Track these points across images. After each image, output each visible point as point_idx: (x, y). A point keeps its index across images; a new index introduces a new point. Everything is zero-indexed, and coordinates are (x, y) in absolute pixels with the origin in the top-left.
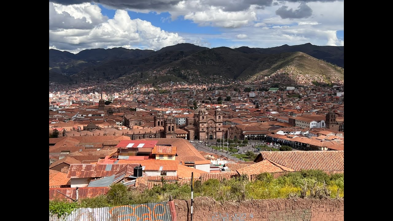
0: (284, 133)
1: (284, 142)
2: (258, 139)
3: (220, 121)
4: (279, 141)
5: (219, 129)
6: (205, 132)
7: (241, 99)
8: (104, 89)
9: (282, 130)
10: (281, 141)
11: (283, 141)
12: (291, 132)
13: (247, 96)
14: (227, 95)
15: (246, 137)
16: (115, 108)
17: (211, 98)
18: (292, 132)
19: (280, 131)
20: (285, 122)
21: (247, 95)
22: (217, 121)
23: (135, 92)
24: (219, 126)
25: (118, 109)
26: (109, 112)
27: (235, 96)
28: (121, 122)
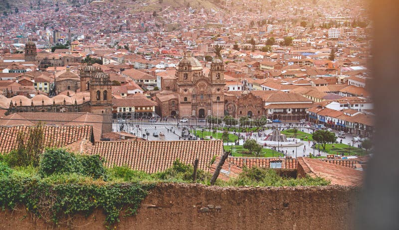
0: (341, 106)
1: (336, 124)
2: (294, 118)
3: (219, 83)
4: (328, 121)
5: (218, 98)
6: (190, 103)
7: (312, 43)
8: (64, 23)
9: (338, 102)
10: (331, 121)
11: (334, 123)
12: (354, 105)
13: (324, 37)
14: (287, 34)
15: (270, 115)
16: (56, 58)
17: (255, 39)
18: (357, 105)
19: (333, 103)
20: (359, 85)
21: (325, 35)
22: (214, 83)
23: (120, 29)
24: (217, 92)
25: (60, 59)
26: (44, 65)
27: (300, 37)
28: (46, 84)
